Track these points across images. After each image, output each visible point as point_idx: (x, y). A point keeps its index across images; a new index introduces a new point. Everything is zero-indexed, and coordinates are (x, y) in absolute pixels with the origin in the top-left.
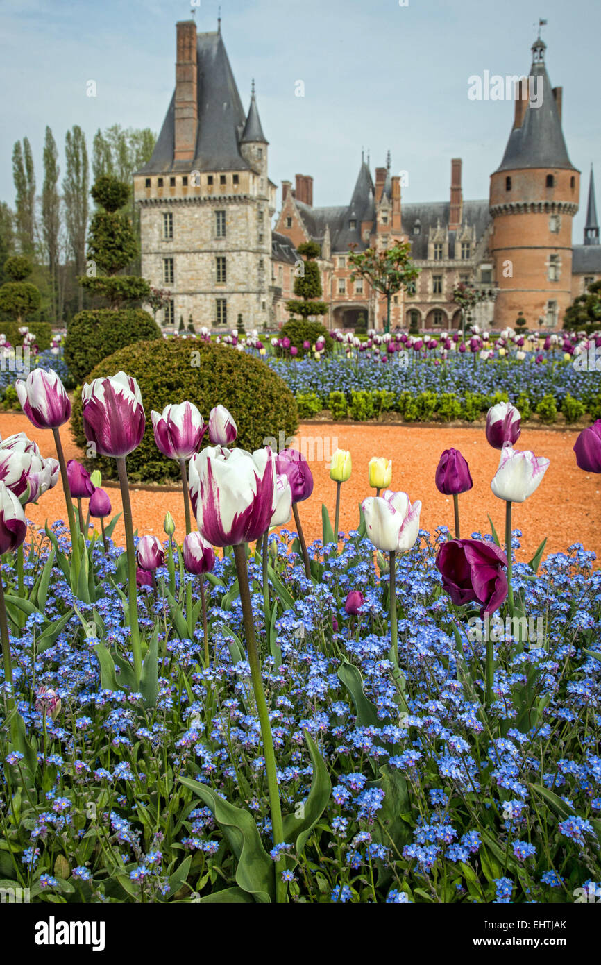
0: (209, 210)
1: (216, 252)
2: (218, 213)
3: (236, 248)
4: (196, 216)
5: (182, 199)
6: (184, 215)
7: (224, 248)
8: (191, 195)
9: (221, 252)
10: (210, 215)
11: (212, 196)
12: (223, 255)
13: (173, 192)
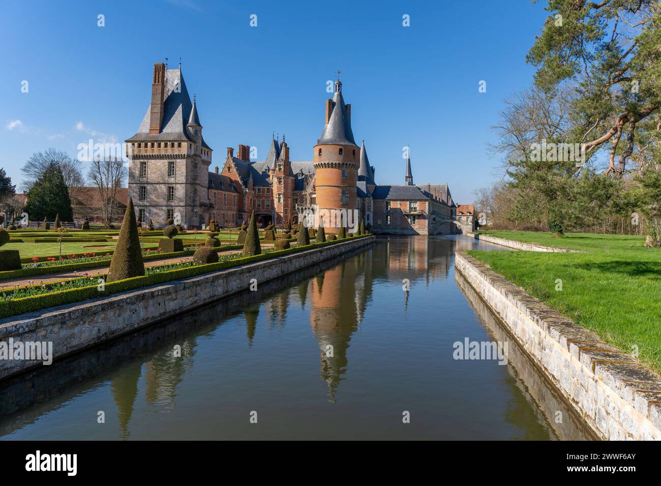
0: (166, 162)
1: (168, 184)
2: (170, 163)
3: (179, 182)
4: (159, 164)
5: (151, 155)
6: (151, 163)
7: (173, 182)
8: (156, 153)
9: (171, 184)
10: (167, 164)
11: (167, 154)
12: (172, 185)
13: (146, 151)
